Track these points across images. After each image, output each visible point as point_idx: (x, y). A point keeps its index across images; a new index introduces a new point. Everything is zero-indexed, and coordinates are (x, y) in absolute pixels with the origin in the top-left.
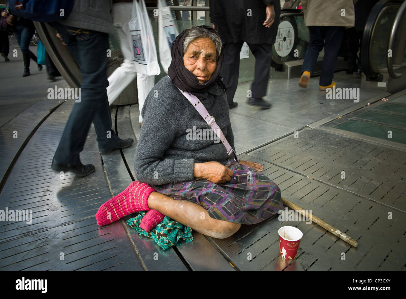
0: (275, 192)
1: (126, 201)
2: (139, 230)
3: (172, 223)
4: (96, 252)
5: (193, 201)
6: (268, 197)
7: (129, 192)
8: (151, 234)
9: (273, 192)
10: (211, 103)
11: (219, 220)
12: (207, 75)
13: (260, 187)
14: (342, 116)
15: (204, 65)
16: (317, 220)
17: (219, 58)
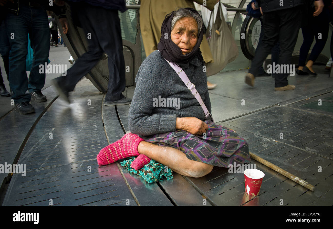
0: (244, 145)
1: (121, 147)
2: (130, 169)
3: (157, 165)
4: (96, 182)
5: (174, 146)
6: (237, 149)
7: (124, 140)
8: (139, 172)
9: (242, 145)
10: (192, 73)
11: (194, 161)
12: (189, 48)
13: (231, 140)
14: (310, 98)
15: (188, 39)
16: (279, 169)
17: (199, 35)
